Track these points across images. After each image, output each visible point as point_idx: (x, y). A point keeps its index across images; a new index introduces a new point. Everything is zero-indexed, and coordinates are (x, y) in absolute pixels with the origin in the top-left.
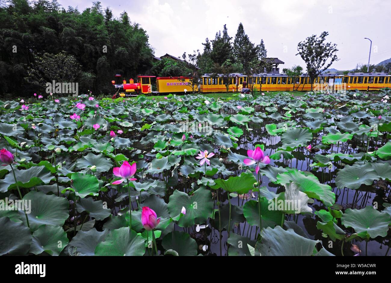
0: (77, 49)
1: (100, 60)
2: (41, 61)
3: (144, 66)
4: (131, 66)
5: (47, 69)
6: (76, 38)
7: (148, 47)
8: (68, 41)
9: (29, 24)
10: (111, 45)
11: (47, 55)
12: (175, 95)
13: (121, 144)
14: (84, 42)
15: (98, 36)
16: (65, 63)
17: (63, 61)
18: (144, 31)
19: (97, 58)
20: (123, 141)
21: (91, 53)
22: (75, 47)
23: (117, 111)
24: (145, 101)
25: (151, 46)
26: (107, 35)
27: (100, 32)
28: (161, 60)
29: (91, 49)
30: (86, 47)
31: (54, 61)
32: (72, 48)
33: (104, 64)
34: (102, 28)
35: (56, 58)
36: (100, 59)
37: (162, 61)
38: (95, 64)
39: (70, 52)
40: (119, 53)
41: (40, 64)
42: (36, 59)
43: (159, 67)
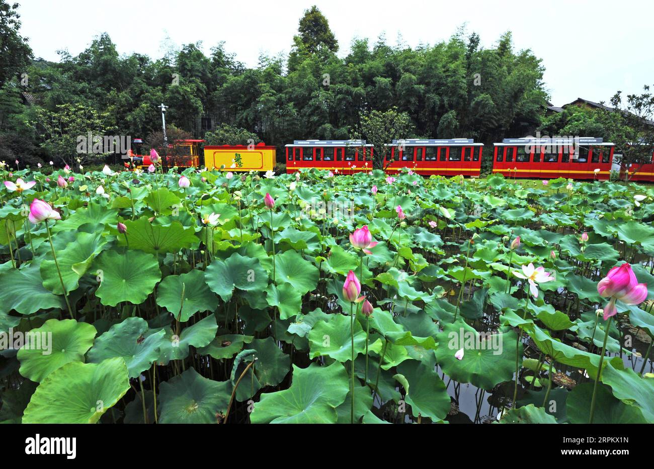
0: (415, 104)
1: (445, 118)
2: (366, 121)
3: (522, 124)
4: (497, 125)
5: (372, 133)
6: (416, 86)
7: (541, 89)
8: (404, 92)
9: (364, 76)
10: (467, 92)
11: (374, 114)
12: (571, 180)
13: (425, 240)
14: (426, 92)
15: (449, 79)
16: (394, 124)
17: (392, 121)
18: (538, 59)
19: (440, 115)
20: (429, 238)
21: (434, 108)
22: (413, 100)
23: (442, 194)
24: (501, 185)
25: (546, 88)
26: (463, 77)
27: (454, 72)
28: (562, 111)
29: (434, 103)
30: (428, 98)
31: (381, 122)
32: (409, 102)
33: (450, 123)
34: (458, 66)
35: (384, 116)
36: (445, 115)
37: (564, 113)
38: (437, 124)
39: (404, 108)
40: (478, 104)
41: (365, 126)
42: (361, 119)
43: (554, 126)
